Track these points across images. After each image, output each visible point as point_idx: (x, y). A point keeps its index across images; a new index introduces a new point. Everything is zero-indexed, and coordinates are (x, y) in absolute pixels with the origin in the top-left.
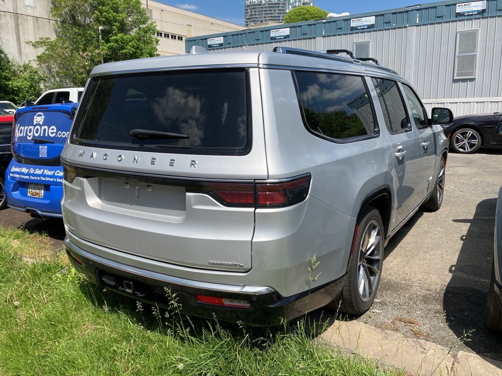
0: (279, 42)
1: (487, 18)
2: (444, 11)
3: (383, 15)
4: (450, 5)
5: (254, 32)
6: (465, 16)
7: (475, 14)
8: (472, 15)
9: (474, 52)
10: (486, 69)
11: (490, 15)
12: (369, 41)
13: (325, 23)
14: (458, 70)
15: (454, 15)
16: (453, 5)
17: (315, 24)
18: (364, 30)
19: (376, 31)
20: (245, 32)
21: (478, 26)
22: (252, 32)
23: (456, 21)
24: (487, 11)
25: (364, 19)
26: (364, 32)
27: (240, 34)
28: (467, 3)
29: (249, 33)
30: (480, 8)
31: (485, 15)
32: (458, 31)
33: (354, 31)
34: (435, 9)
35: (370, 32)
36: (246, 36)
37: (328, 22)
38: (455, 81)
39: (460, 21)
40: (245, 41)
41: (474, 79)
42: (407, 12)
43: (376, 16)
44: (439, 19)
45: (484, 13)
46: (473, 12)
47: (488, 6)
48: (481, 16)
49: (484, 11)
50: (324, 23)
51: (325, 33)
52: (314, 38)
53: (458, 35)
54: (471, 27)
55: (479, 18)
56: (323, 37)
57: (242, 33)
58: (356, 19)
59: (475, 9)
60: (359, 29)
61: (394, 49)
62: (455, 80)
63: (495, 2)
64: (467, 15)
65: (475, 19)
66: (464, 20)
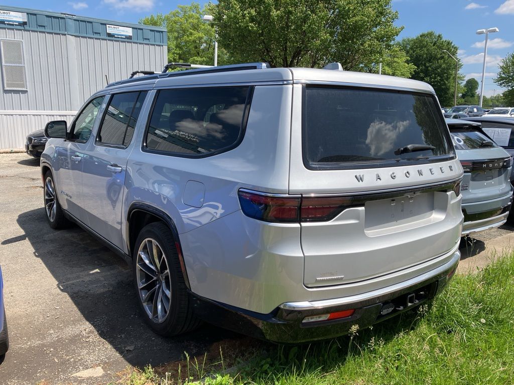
1: (28, 31)
6: (5, 24)
7: (16, 25)
8: (13, 25)
9: (21, 63)
10: (37, 82)
11: (30, 29)
14: (7, 81)
21: (21, 37)
24: (28, 23)
28: (6, 12)
30: (21, 20)
31: (27, 27)
38: (6, 92)
41: (26, 92)
45: (25, 26)
46: (13, 21)
47: (28, 19)
48: (22, 28)
49: (25, 23)
53: (2, 43)
54: (13, 37)
55: (21, 30)
62: (6, 90)
63: (35, 16)
64: (7, 24)
65: (17, 29)
66: (5, 28)
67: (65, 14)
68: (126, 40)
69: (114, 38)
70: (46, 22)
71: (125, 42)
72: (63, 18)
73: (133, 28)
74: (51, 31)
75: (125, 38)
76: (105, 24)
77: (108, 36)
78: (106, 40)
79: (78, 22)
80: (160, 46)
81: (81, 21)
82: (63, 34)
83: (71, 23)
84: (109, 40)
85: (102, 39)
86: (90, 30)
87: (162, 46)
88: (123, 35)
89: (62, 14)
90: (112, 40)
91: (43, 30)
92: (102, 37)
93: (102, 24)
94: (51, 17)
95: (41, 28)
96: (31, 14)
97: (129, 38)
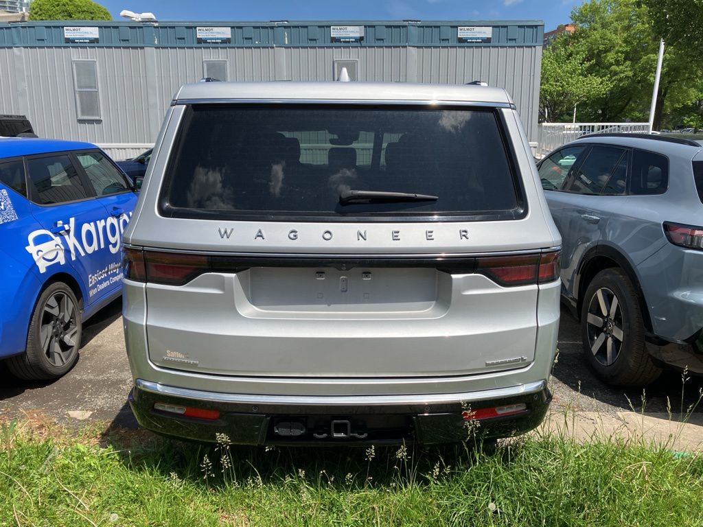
0: (81, 47)
1: (365, 47)
2: (317, 33)
3: (241, 27)
4: (323, 27)
5: (34, 27)
6: (341, 42)
7: (352, 42)
8: (349, 42)
11: (368, 44)
12: (226, 61)
13: (157, 27)
15: (329, 40)
16: (327, 26)
17: (142, 27)
18: (217, 45)
19: (234, 48)
20: (15, 25)
21: (357, 56)
22: (29, 27)
23: (332, 47)
24: (365, 39)
25: (215, 29)
26: (217, 48)
27: (6, 28)
28: (342, 27)
29: (22, 27)
30: (358, 35)
31: (363, 43)
32: (335, 60)
33: (203, 45)
34: (306, 29)
35: (226, 48)
36: (18, 33)
37: (161, 27)
39: (336, 47)
40: (16, 40)
42: (272, 28)
43: (232, 27)
44: (312, 43)
45: (362, 41)
46: (350, 38)
47: (366, 33)
48: (358, 44)
49: (361, 39)
50: (155, 27)
51: (159, 41)
52: (142, 48)
53: (336, 65)
54: (348, 56)
55: (357, 47)
56: (157, 48)
57: (10, 25)
58: (204, 28)
59: (351, 35)
60: (209, 43)
61: (260, 75)
63: (373, 29)
64: (344, 42)
65: (352, 47)
66: (340, 47)
67: (408, 21)
68: (483, 44)
69: (466, 44)
70: (384, 33)
71: (481, 47)
72: (406, 26)
73: (493, 27)
74: (390, 45)
75: (481, 42)
76: (457, 27)
77: (459, 42)
78: (455, 47)
79: (422, 29)
80: (530, 47)
81: (427, 27)
82: (403, 47)
83: (414, 32)
84: (459, 47)
85: (451, 47)
86: (436, 38)
87: (535, 47)
88: (478, 38)
89: (404, 21)
90: (464, 47)
91: (381, 45)
92: (450, 44)
93: (452, 27)
94: (390, 27)
95: (379, 42)
96: (369, 26)
97: (488, 40)
